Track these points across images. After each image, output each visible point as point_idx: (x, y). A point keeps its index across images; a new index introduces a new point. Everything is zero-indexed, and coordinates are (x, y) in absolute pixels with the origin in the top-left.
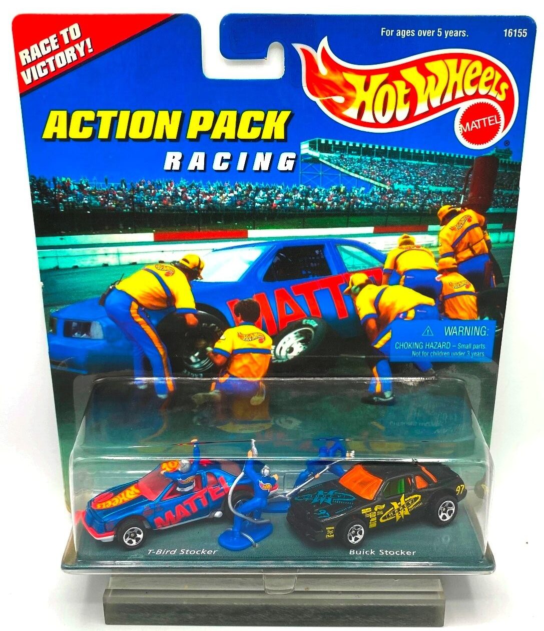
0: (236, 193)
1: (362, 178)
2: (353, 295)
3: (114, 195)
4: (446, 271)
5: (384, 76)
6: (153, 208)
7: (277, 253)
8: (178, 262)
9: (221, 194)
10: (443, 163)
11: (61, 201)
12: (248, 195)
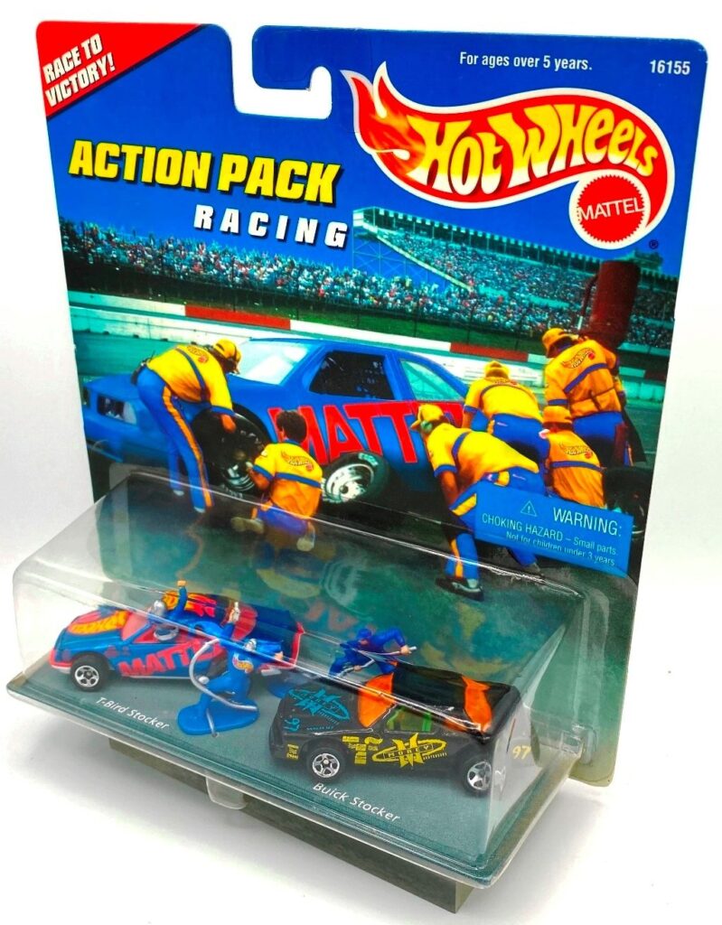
0: (275, 268)
1: (434, 270)
2: (423, 433)
3: (143, 252)
5: (465, 125)
6: (183, 274)
7: (327, 356)
8: (212, 347)
9: (259, 268)
10: (551, 263)
11: (89, 250)
12: (289, 273)
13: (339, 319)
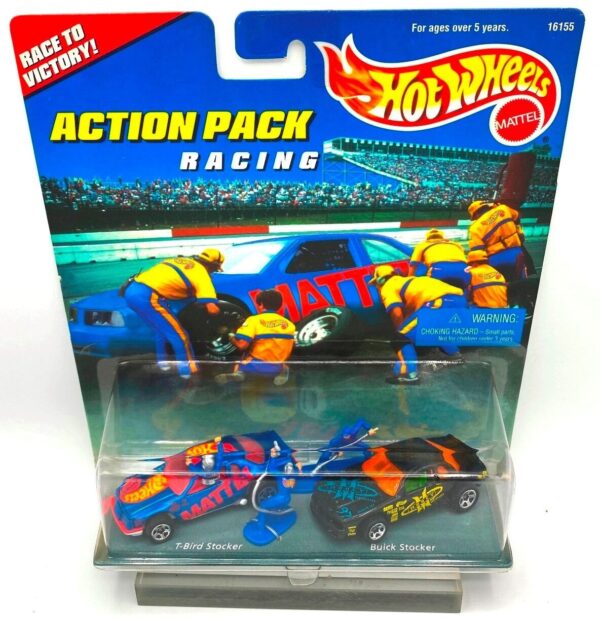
0: (256, 191)
1: (389, 175)
2: (378, 285)
3: (129, 194)
4: (476, 263)
6: (170, 206)
7: (300, 247)
8: (198, 256)
9: (241, 192)
10: (475, 159)
11: (74, 200)
12: (268, 192)
13: (310, 219)
